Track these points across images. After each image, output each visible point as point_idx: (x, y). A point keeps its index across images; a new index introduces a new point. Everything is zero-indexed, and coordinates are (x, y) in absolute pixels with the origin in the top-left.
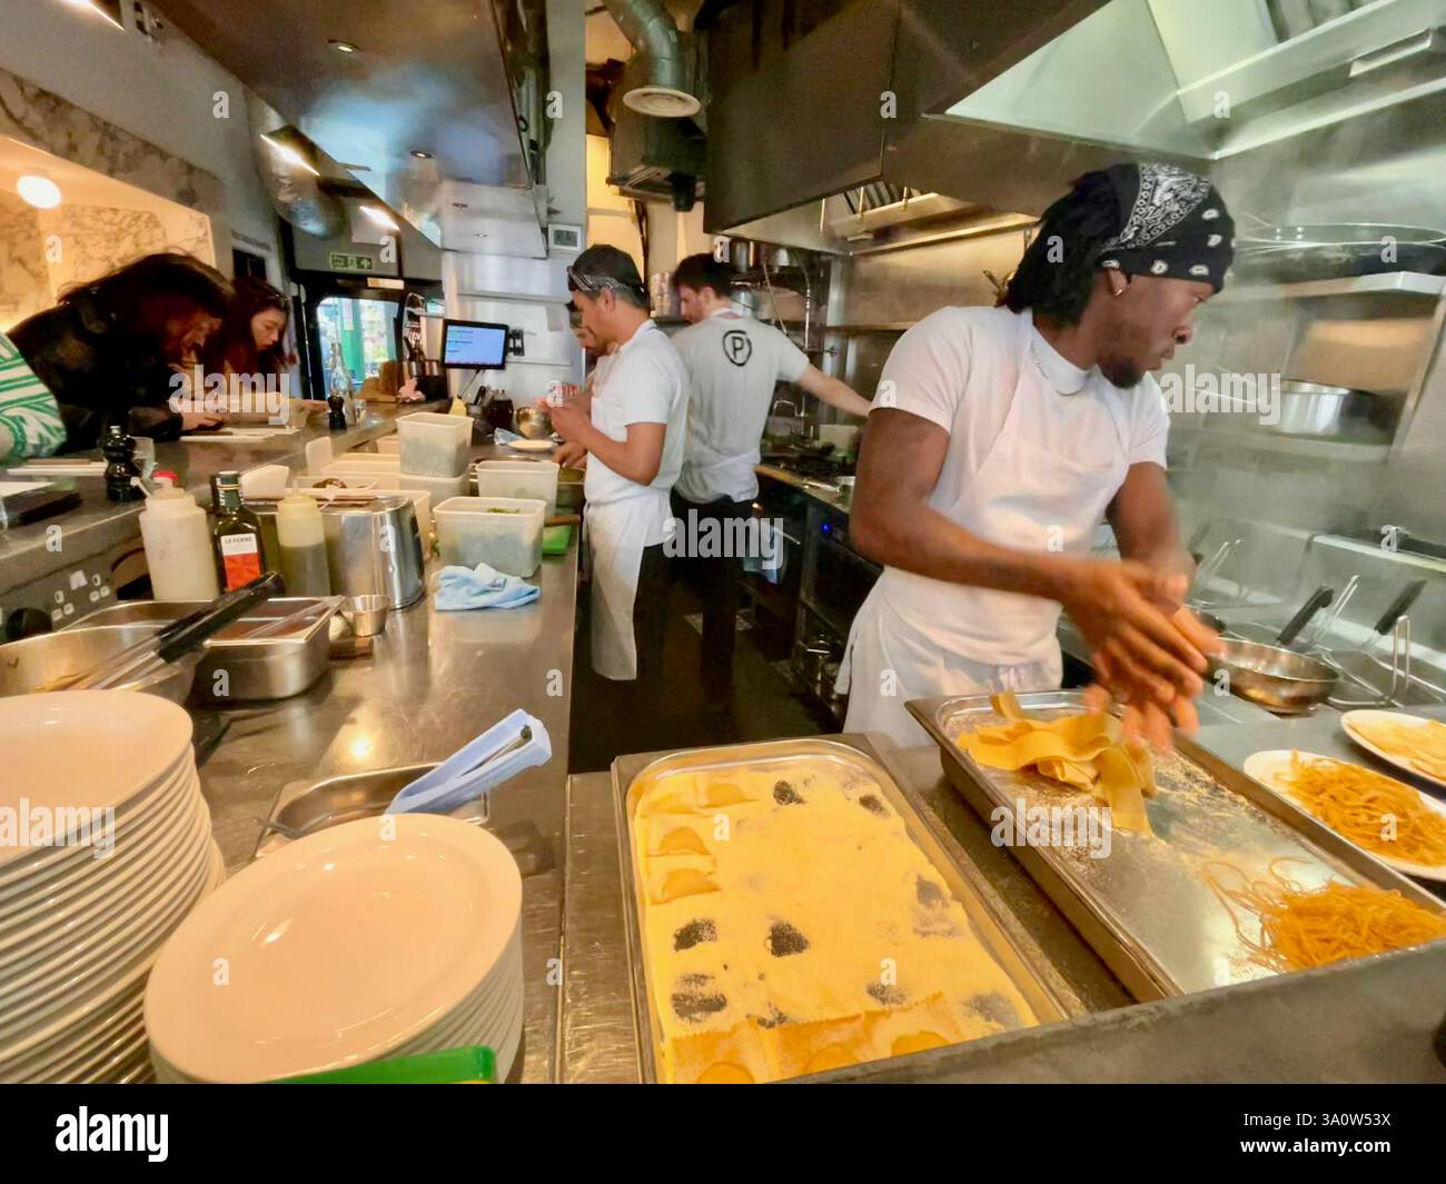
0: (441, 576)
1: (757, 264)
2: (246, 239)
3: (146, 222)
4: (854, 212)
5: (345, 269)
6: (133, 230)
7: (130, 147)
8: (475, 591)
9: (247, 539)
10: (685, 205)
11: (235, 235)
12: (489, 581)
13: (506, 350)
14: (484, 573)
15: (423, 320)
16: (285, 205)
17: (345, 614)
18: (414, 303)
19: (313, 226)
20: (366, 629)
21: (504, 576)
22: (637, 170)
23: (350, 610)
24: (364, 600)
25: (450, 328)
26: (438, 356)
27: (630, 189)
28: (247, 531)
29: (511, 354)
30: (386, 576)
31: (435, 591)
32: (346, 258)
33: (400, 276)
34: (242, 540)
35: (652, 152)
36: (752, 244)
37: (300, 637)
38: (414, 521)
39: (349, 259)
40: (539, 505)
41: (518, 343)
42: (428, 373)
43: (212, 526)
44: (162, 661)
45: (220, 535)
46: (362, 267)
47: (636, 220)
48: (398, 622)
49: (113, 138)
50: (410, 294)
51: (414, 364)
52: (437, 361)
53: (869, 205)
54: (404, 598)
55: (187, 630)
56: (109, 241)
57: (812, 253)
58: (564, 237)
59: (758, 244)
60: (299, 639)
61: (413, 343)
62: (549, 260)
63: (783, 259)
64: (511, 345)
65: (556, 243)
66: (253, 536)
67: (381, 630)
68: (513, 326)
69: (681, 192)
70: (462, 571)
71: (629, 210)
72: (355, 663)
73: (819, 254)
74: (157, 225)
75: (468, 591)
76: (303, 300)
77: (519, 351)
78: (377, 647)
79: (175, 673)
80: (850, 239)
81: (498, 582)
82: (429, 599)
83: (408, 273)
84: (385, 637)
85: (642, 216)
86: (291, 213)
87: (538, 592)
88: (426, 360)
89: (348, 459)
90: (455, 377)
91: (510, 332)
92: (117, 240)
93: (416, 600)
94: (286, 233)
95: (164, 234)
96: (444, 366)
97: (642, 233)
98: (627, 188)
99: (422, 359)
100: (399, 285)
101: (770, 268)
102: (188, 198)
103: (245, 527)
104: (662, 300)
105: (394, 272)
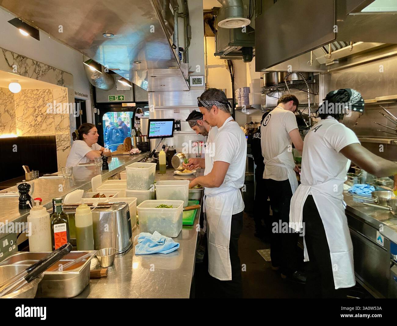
0: (139, 236)
1: (282, 82)
2: (80, 94)
3: (47, 93)
4: (328, 53)
5: (114, 101)
6: (43, 96)
7: (44, 68)
8: (152, 245)
9: (63, 226)
10: (248, 59)
11: (76, 93)
12: (158, 240)
13: (174, 129)
14: (157, 236)
15: (141, 119)
16: (93, 80)
17: (98, 257)
18: (139, 112)
19: (102, 86)
20: (106, 264)
21: (165, 237)
22: (227, 48)
23: (100, 256)
24: (106, 250)
25: (151, 122)
26: (146, 134)
27: (224, 56)
28: (63, 222)
29: (176, 130)
30: (116, 239)
31: (136, 245)
32: (114, 97)
33: (134, 102)
34: (61, 226)
35: (233, 41)
36: (279, 73)
37: (77, 271)
38: (128, 213)
39: (116, 97)
40: (181, 203)
41: (178, 126)
42: (143, 141)
43: (52, 220)
44: (26, 282)
45: (53, 224)
46: (120, 99)
47: (228, 67)
48: (120, 260)
49: (39, 66)
50: (138, 108)
51: (137, 137)
52: (146, 136)
53: (334, 49)
54: (123, 249)
55: (36, 269)
56: (35, 101)
57: (308, 73)
58: (196, 81)
59: (282, 73)
60: (76, 272)
61: (137, 129)
62: (190, 90)
63: (295, 77)
64: (176, 127)
65: (193, 84)
66: (65, 224)
67: (112, 264)
68: (176, 119)
69: (247, 55)
70: (148, 235)
71: (225, 64)
72: (100, 281)
73: (313, 73)
74: (50, 93)
75: (149, 245)
76: (99, 114)
77: (179, 129)
78: (110, 273)
79: (31, 288)
80: (326, 65)
81: (161, 240)
82: (133, 248)
83: (137, 100)
84: (114, 268)
85: (231, 65)
86: (95, 83)
87: (179, 246)
88: (142, 136)
89: (108, 183)
90: (153, 142)
91: (175, 122)
92: (38, 100)
93: (129, 249)
94: (94, 90)
95: (53, 96)
96: (149, 138)
97: (231, 72)
98: (223, 56)
99: (140, 135)
100: (134, 105)
101: (288, 82)
102: (61, 83)
103: (63, 220)
104: (240, 100)
105: (132, 100)
